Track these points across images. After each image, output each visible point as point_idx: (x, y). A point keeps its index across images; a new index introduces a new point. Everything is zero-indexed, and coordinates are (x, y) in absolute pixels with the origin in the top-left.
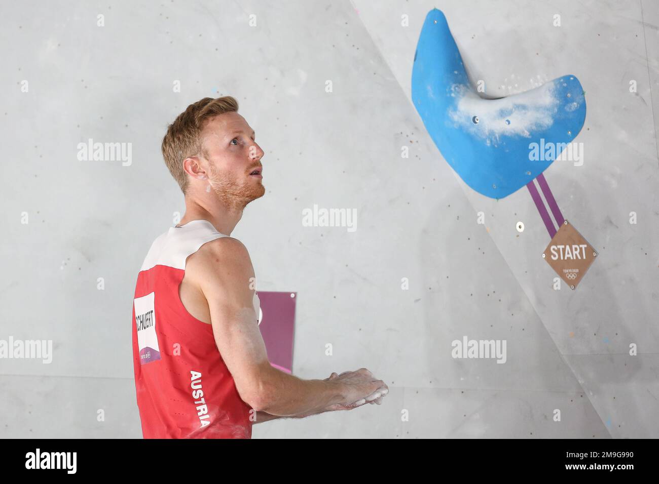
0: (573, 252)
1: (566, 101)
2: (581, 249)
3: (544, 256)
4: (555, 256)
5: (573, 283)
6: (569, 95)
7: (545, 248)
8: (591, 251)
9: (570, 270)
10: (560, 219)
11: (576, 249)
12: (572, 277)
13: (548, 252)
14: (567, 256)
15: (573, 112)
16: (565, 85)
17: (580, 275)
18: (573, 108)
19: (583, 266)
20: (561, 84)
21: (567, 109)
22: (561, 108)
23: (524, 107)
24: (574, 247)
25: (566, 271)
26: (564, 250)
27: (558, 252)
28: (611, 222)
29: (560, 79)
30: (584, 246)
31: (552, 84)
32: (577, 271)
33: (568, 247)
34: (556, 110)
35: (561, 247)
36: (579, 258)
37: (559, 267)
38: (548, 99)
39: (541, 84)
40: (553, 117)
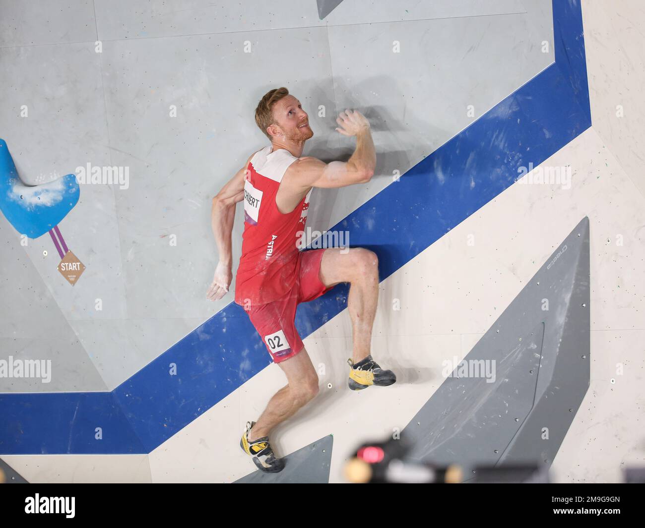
0: (73, 267)
1: (69, 187)
2: (77, 265)
3: (58, 268)
4: (63, 269)
5: (73, 283)
6: (71, 184)
7: (58, 264)
8: (82, 266)
9: (71, 276)
10: (66, 250)
11: (74, 265)
12: (72, 279)
13: (60, 266)
14: (69, 269)
15: (74, 193)
16: (69, 179)
17: (77, 278)
18: (73, 191)
19: (78, 273)
20: (67, 178)
21: (70, 192)
22: (67, 191)
23: (47, 191)
24: (73, 264)
25: (69, 276)
26: (68, 265)
27: (65, 266)
28: (93, 251)
29: (66, 176)
30: (78, 264)
31: (62, 179)
32: (75, 276)
33: (70, 264)
34: (64, 192)
35: (67, 264)
36: (76, 269)
37: (66, 274)
38: (60, 186)
39: (56, 179)
40: (63, 196)
